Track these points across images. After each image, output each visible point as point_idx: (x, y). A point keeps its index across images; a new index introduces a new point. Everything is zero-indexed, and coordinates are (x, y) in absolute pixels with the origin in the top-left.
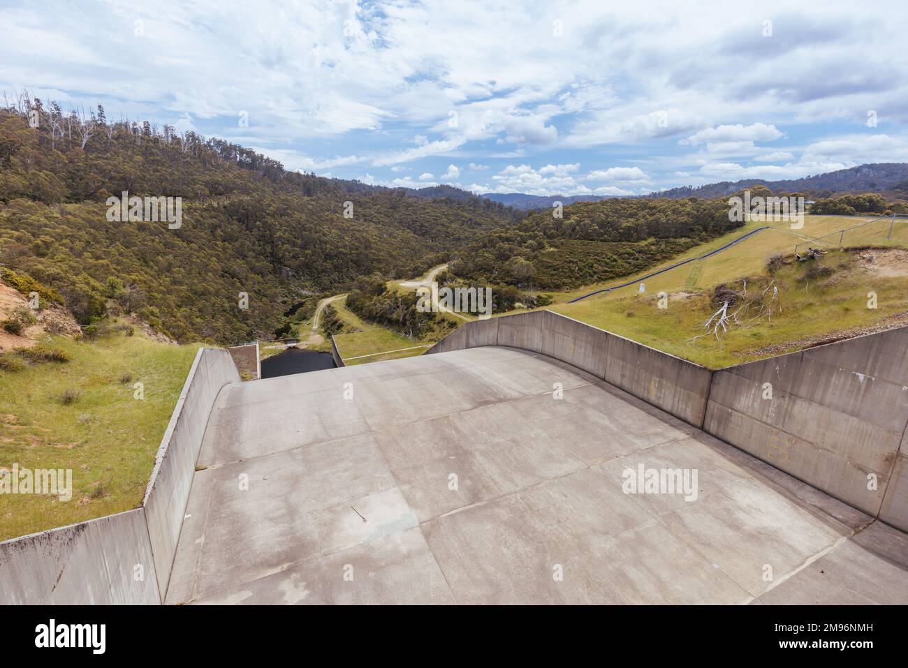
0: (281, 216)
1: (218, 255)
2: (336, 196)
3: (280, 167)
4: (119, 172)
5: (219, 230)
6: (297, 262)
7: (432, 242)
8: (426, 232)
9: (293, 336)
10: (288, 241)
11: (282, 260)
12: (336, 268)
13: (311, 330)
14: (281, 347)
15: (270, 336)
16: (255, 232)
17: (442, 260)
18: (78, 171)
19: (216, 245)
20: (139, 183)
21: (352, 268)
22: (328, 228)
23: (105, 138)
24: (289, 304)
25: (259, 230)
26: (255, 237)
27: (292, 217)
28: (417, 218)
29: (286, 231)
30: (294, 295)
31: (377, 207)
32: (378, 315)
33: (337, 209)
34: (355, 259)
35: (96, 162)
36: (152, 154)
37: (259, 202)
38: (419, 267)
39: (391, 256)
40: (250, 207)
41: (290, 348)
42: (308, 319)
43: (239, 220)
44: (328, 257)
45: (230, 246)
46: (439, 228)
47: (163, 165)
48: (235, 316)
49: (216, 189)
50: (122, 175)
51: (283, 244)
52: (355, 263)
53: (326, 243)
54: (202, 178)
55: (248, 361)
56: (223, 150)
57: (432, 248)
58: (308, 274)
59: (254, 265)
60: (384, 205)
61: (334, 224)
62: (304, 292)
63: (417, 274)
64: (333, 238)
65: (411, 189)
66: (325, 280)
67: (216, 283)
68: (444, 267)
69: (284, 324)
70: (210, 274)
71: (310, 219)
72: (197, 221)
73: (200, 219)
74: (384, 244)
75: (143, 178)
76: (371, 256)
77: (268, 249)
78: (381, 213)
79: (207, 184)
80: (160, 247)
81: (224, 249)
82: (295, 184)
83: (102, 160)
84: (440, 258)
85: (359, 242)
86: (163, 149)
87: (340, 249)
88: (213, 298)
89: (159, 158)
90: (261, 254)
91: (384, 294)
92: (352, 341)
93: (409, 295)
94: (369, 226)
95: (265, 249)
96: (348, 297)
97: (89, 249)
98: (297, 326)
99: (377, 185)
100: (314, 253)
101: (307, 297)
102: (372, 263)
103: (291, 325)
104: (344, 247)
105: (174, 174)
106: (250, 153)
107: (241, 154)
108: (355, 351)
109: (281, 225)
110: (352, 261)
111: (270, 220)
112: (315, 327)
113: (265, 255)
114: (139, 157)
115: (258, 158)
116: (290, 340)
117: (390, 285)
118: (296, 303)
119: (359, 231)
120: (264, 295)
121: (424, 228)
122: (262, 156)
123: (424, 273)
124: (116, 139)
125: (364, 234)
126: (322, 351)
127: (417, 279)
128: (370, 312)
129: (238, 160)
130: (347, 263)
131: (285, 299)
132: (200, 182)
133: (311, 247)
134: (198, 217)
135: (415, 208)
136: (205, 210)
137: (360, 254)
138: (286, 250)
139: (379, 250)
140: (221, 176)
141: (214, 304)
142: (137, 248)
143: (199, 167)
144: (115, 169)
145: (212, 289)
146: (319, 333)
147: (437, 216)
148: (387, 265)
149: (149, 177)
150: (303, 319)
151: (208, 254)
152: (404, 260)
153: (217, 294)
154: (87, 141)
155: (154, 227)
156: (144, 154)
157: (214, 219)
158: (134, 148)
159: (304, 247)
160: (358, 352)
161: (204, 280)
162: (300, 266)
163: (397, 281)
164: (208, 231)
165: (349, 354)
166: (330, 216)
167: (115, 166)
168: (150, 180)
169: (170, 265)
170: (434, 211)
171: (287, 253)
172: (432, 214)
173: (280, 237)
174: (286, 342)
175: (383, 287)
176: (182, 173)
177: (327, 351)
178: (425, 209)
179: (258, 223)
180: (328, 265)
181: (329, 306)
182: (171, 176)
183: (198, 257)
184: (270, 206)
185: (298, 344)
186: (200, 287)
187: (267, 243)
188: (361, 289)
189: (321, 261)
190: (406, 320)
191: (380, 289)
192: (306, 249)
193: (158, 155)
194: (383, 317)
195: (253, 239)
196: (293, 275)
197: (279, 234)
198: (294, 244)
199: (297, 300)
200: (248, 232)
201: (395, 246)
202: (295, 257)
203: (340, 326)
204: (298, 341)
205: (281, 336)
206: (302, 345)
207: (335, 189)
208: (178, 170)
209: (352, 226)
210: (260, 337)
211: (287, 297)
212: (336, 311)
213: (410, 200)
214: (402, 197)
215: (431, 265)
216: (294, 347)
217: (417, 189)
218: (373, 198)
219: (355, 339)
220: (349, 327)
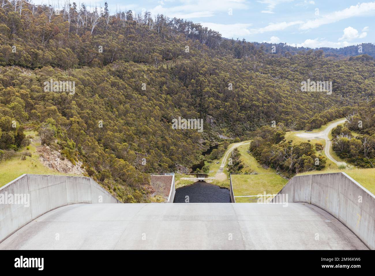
0: (210, 75)
1: (161, 104)
2: (260, 57)
3: (218, 37)
4: (108, 47)
5: (165, 86)
6: (218, 112)
7: (343, 96)
8: (338, 88)
9: (204, 171)
10: (213, 95)
11: (207, 109)
12: (249, 118)
13: (219, 168)
14: (193, 179)
15: (187, 169)
16: (190, 87)
17: (343, 115)
18: (86, 47)
19: (161, 97)
20: (120, 53)
21: (263, 118)
22: (247, 84)
23: (105, 24)
24: (208, 146)
25: (193, 86)
26: (190, 92)
27: (218, 75)
28: (330, 75)
29: (212, 86)
30: (213, 138)
31: (294, 66)
32: (273, 161)
33: (258, 68)
34: (265, 110)
35: (97, 41)
36: (131, 32)
37: (195, 65)
38: (317, 119)
39: (299, 109)
40: (188, 69)
41: (200, 181)
42: (218, 159)
43: (180, 78)
44: (243, 108)
45: (171, 98)
46: (351, 83)
47: (136, 40)
48: (164, 152)
49: (168, 55)
50: (110, 48)
51: (209, 97)
52: (266, 114)
53: (243, 96)
54: (159, 48)
55: (164, 187)
56: (180, 26)
57: (342, 103)
58: (225, 122)
59: (186, 113)
60: (301, 64)
61: (253, 81)
62: (221, 137)
63: (316, 126)
64: (249, 92)
65: (332, 49)
66: (239, 127)
67: (155, 126)
68: (342, 122)
69: (200, 161)
70: (152, 119)
71: (232, 77)
72: (152, 79)
73: (154, 78)
74: (294, 99)
75: (123, 49)
76: (280, 109)
77: (198, 100)
78: (297, 71)
79: (162, 52)
80: (122, 98)
81: (166, 100)
82: (229, 49)
83: (101, 39)
84: (341, 112)
85: (272, 96)
86: (138, 28)
87: (254, 102)
88: (151, 137)
89: (133, 35)
90: (192, 104)
91: (281, 142)
92: (246, 181)
93: (301, 145)
94: (283, 82)
95: (196, 101)
96: (251, 143)
97: (76, 99)
98: (209, 164)
99: (301, 47)
100: (232, 105)
101: (223, 141)
102: (281, 114)
103: (205, 163)
104: (258, 100)
105: (141, 46)
106: (198, 27)
107: (192, 28)
108: (246, 190)
109: (209, 82)
110: (263, 113)
111: (202, 78)
112: (223, 166)
113: (195, 106)
114: (122, 35)
115: (204, 30)
116: (201, 175)
117: (288, 135)
118: (213, 145)
119: (273, 87)
120: (190, 137)
121: (335, 84)
122: (206, 28)
123: (323, 126)
124: (111, 24)
125: (277, 90)
126: (223, 187)
127: (314, 131)
128: (267, 157)
129: (190, 33)
130: (259, 114)
131: (206, 141)
132: (157, 51)
133: (231, 100)
134: (152, 76)
135: (329, 66)
136: (158, 71)
137: (271, 106)
138: (211, 102)
139: (287, 104)
140: (172, 45)
141: (151, 141)
142: (107, 99)
143: (158, 40)
144: (107, 44)
145: (151, 130)
146: (225, 172)
147: (350, 73)
148: (294, 117)
149: (126, 49)
150: (215, 159)
151: (154, 104)
152: (311, 113)
153: (154, 134)
154: (95, 27)
155: (122, 84)
156: (126, 34)
157: (163, 78)
158: (120, 29)
159: (225, 100)
160: (248, 192)
161: (148, 122)
162: (220, 115)
163: (297, 132)
164: (158, 87)
165: (241, 192)
166: (250, 75)
167: (107, 42)
168: (126, 51)
169: (127, 112)
170: (348, 68)
171: (211, 104)
172: (346, 71)
173: (207, 91)
174: (198, 176)
175: (281, 136)
176: (147, 45)
177: (227, 187)
178: (339, 66)
179: (193, 80)
180: (242, 115)
181: (236, 150)
182: (139, 47)
183: (146, 106)
184: (204, 67)
185: (206, 178)
186: (143, 129)
187: (198, 96)
188: (264, 137)
189: (237, 112)
190: (295, 168)
191: (279, 138)
192: (226, 102)
193: (134, 33)
194: (276, 163)
195: (188, 93)
196: (214, 123)
197: (207, 89)
198: (218, 98)
199: (215, 142)
200: (185, 87)
201: (304, 101)
202: (217, 108)
203: (241, 167)
204: (206, 176)
205: (196, 171)
206: (209, 180)
207: (260, 51)
208: (144, 43)
209: (268, 82)
210: (180, 169)
211: (207, 139)
212: (240, 154)
213: (325, 59)
214: (319, 56)
215: (330, 119)
216: (202, 181)
217: (338, 48)
218: (291, 59)
219: (248, 180)
220: (247, 169)
